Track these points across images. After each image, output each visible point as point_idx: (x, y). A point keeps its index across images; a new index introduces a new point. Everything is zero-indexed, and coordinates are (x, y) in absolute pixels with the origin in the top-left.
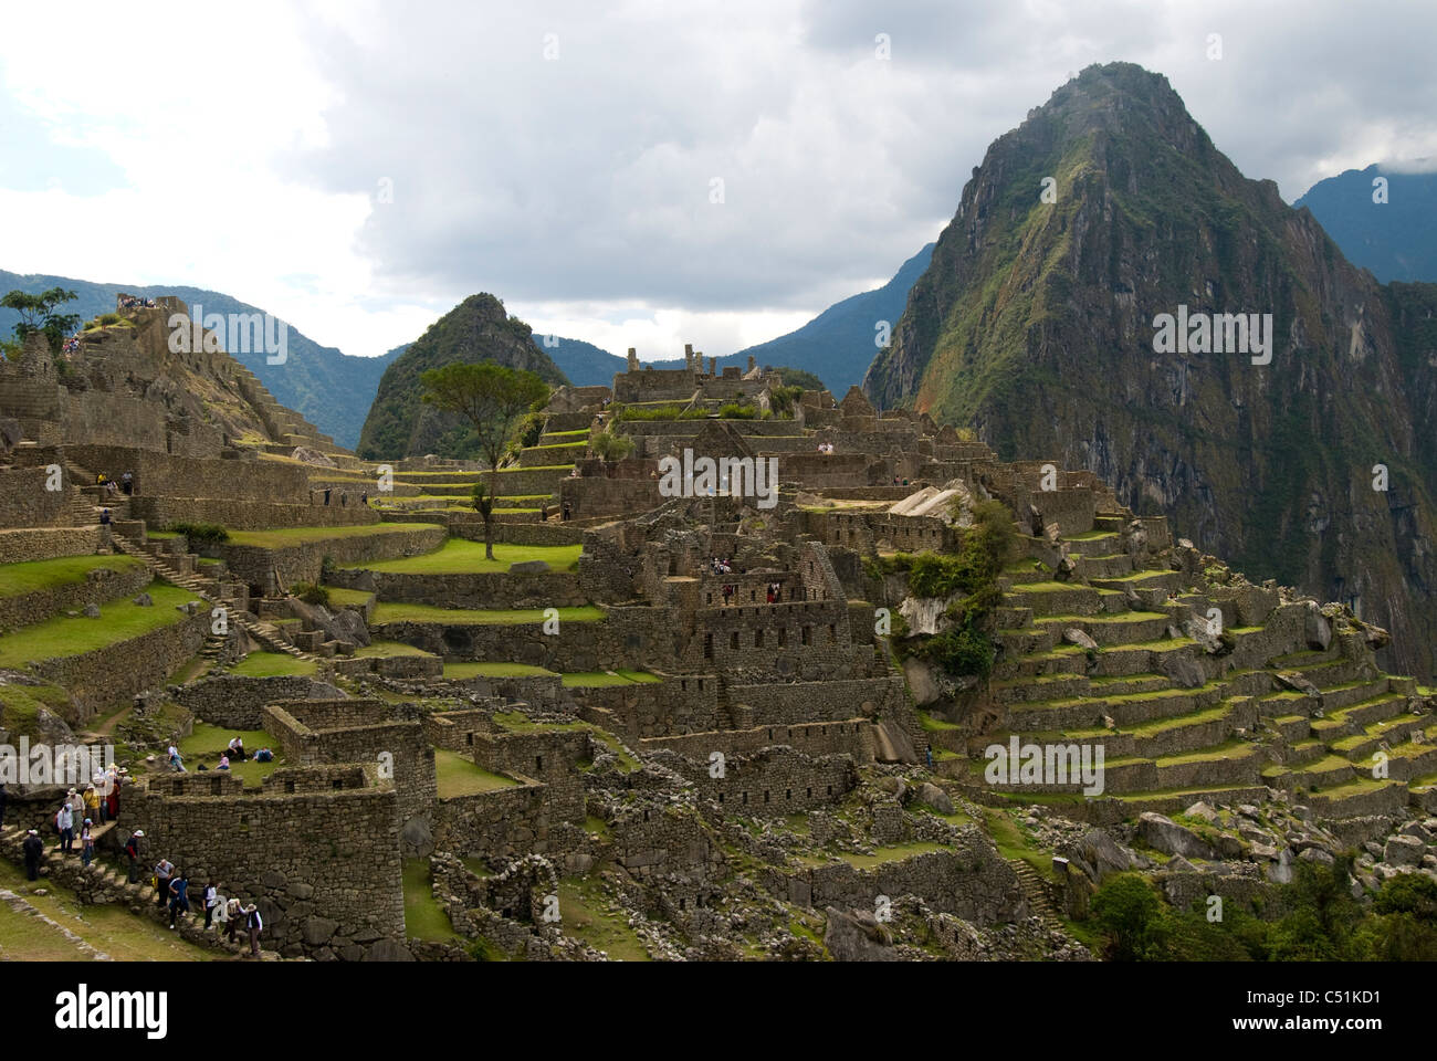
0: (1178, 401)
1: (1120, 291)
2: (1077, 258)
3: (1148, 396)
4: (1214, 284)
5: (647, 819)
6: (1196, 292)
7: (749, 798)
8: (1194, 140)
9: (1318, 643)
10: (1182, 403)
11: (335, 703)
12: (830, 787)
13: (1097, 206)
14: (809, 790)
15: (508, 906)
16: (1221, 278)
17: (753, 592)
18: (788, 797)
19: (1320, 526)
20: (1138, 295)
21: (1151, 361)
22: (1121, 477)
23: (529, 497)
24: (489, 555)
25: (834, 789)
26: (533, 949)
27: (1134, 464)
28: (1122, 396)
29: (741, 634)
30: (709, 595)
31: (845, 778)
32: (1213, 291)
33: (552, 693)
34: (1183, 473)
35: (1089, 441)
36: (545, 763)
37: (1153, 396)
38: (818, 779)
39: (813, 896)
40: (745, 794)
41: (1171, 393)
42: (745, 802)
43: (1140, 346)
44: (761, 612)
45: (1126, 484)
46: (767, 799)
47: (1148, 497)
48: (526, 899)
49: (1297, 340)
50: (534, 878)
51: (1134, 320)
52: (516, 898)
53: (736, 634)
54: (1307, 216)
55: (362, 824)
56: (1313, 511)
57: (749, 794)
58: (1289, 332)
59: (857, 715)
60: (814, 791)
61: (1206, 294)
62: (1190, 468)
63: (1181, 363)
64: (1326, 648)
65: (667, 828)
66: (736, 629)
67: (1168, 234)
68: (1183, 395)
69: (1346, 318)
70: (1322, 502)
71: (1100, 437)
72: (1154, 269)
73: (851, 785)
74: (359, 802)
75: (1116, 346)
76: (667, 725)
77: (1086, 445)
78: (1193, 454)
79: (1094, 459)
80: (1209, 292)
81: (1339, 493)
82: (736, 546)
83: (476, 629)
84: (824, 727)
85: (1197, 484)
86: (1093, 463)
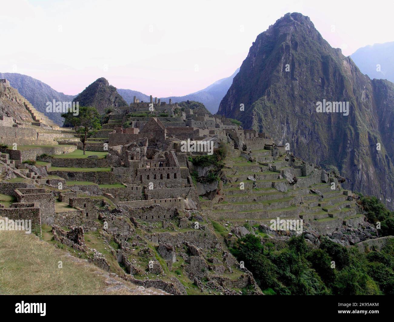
0: (310, 113)
1: (294, 80)
2: (282, 70)
3: (302, 111)
4: (321, 78)
5: (112, 220)
6: (316, 81)
7: (148, 218)
8: (317, 36)
9: (325, 181)
10: (312, 113)
11: (33, 189)
12: (170, 215)
13: (288, 55)
14: (165, 216)
15: (72, 238)
16: (324, 77)
17: (155, 165)
18: (159, 217)
19: (350, 150)
20: (299, 81)
21: (303, 101)
22: (293, 134)
23: (104, 138)
24: (84, 154)
25: (171, 216)
26: (75, 246)
27: (297, 131)
28: (294, 111)
29: (150, 175)
30: (143, 165)
31: (175, 213)
32: (321, 81)
33: (95, 190)
34: (311, 134)
35: (284, 124)
36: (86, 205)
37: (303, 111)
38: (167, 213)
39: (158, 240)
40: (147, 216)
41: (309, 110)
42: (147, 218)
43: (300, 96)
44: (156, 169)
45: (295, 137)
46: (153, 218)
47: (301, 141)
48: (77, 237)
49: (345, 96)
50: (78, 231)
51: (298, 89)
52: (74, 236)
53: (149, 175)
54: (350, 60)
55: (31, 215)
56: (348, 145)
57: (148, 216)
58: (343, 93)
59: (181, 197)
60: (166, 216)
61: (319, 81)
62: (313, 132)
63: (311, 102)
64: (327, 182)
65: (118, 222)
66: (148, 174)
67: (308, 64)
68: (312, 111)
69: (360, 89)
70: (351, 143)
71: (287, 123)
72: (304, 74)
73: (176, 215)
74: (30, 210)
75: (292, 96)
76: (127, 199)
77: (283, 125)
78: (314, 128)
79: (285, 129)
80: (320, 81)
81: (356, 140)
82: (154, 152)
83: (76, 173)
84: (170, 200)
85: (315, 137)
86: (285, 130)
